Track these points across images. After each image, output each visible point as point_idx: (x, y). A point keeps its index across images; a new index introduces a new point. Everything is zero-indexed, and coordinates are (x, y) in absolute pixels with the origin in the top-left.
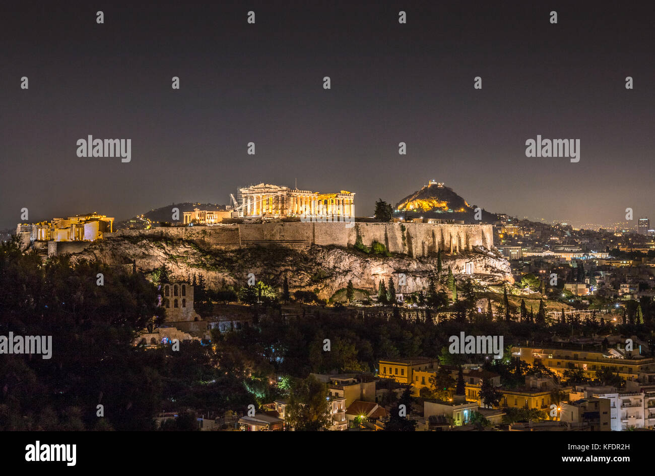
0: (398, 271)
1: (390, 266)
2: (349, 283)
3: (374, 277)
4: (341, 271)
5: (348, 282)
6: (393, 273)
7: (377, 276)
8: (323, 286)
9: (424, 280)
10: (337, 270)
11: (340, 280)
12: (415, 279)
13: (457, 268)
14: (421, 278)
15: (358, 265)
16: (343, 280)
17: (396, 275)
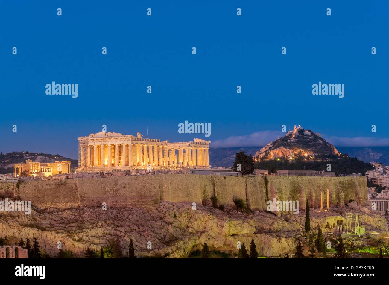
0: (260, 231)
1: (251, 226)
2: (204, 246)
3: (232, 238)
4: (195, 232)
5: (204, 244)
6: (255, 233)
7: (236, 237)
8: (174, 249)
9: (290, 241)
10: (191, 230)
11: (194, 241)
12: (279, 240)
13: (328, 226)
14: (286, 238)
15: (215, 225)
16: (198, 242)
17: (258, 235)
